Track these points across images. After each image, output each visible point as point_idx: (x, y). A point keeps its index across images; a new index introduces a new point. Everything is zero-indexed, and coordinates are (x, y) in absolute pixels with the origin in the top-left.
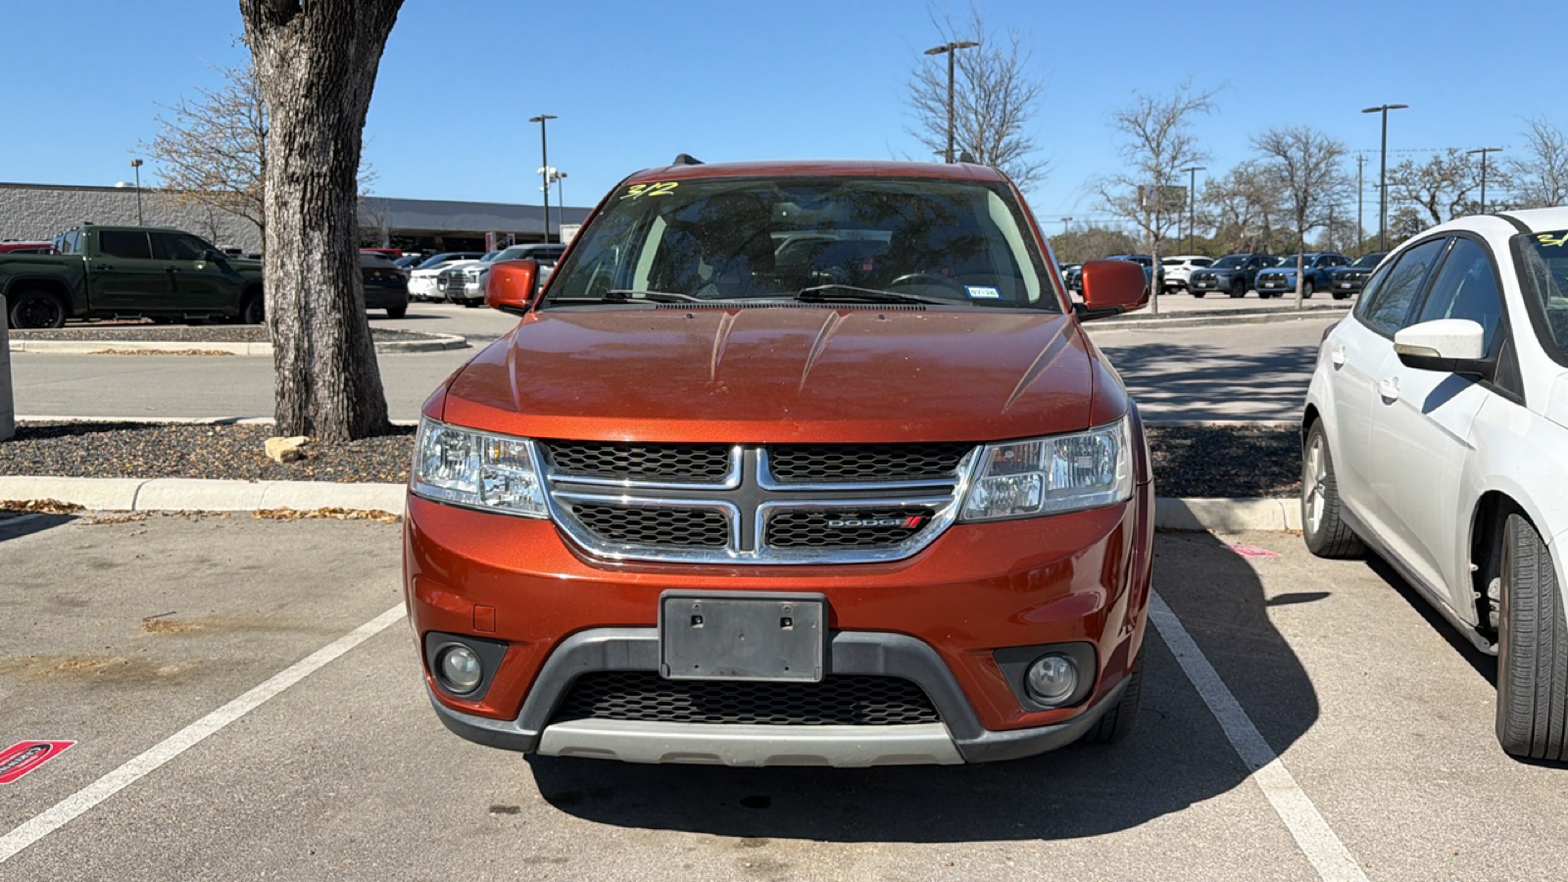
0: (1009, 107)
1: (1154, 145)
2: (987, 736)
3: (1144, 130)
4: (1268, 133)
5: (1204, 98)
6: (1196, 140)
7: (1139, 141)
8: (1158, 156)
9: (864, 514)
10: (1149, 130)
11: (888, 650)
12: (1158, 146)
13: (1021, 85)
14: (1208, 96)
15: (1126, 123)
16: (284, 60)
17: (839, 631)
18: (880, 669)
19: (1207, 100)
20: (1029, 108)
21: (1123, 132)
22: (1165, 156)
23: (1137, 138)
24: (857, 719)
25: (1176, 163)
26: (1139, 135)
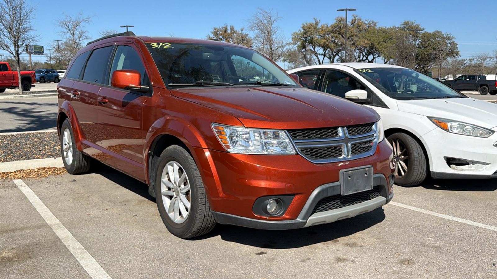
0: (23, 15)
1: (72, 32)
3: (68, 27)
4: (105, 32)
5: (88, 18)
6: (88, 32)
7: (66, 31)
8: (73, 36)
10: (70, 27)
11: (378, 178)
12: (73, 33)
13: (26, 7)
14: (89, 18)
15: (62, 24)
19: (89, 19)
20: (31, 16)
21: (60, 27)
22: (76, 37)
23: (65, 29)
25: (81, 39)
26: (66, 28)
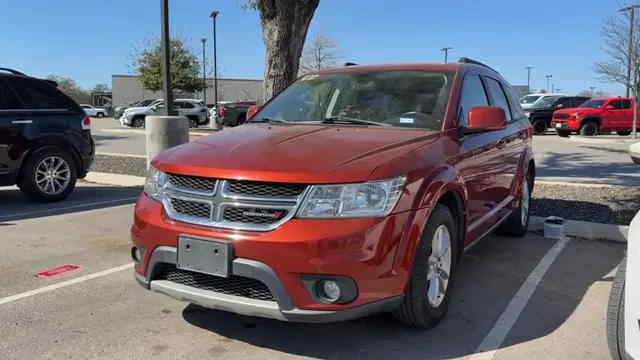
2: (296, 311)
9: (258, 210)
11: (253, 268)
16: (271, 33)
17: (237, 257)
18: (249, 276)
24: (248, 295)
